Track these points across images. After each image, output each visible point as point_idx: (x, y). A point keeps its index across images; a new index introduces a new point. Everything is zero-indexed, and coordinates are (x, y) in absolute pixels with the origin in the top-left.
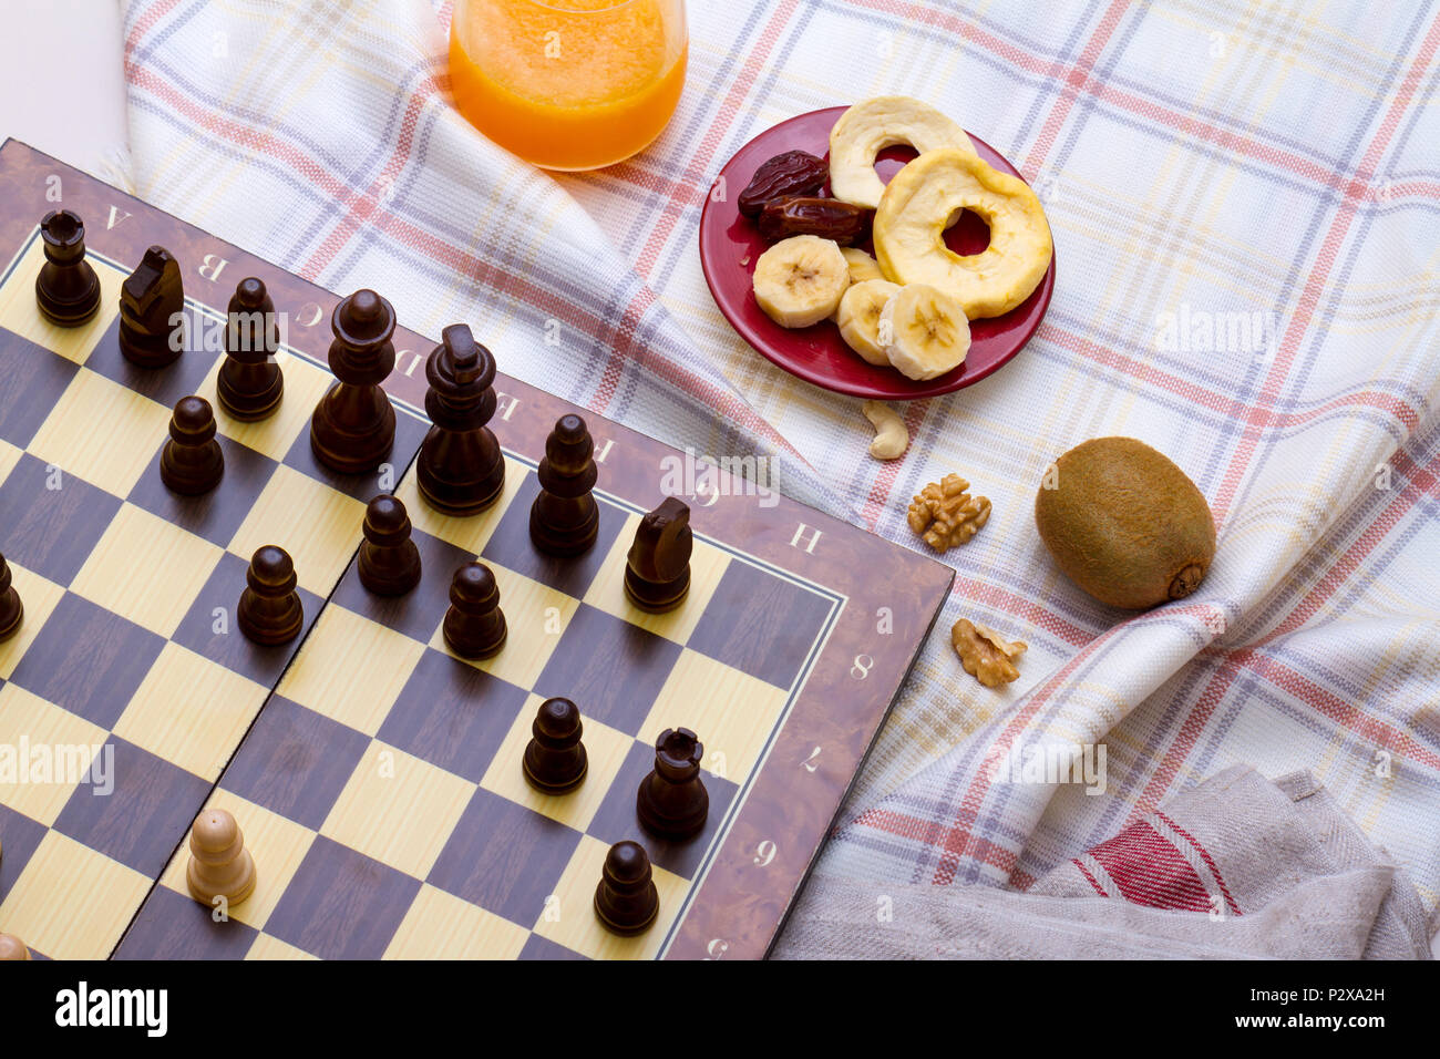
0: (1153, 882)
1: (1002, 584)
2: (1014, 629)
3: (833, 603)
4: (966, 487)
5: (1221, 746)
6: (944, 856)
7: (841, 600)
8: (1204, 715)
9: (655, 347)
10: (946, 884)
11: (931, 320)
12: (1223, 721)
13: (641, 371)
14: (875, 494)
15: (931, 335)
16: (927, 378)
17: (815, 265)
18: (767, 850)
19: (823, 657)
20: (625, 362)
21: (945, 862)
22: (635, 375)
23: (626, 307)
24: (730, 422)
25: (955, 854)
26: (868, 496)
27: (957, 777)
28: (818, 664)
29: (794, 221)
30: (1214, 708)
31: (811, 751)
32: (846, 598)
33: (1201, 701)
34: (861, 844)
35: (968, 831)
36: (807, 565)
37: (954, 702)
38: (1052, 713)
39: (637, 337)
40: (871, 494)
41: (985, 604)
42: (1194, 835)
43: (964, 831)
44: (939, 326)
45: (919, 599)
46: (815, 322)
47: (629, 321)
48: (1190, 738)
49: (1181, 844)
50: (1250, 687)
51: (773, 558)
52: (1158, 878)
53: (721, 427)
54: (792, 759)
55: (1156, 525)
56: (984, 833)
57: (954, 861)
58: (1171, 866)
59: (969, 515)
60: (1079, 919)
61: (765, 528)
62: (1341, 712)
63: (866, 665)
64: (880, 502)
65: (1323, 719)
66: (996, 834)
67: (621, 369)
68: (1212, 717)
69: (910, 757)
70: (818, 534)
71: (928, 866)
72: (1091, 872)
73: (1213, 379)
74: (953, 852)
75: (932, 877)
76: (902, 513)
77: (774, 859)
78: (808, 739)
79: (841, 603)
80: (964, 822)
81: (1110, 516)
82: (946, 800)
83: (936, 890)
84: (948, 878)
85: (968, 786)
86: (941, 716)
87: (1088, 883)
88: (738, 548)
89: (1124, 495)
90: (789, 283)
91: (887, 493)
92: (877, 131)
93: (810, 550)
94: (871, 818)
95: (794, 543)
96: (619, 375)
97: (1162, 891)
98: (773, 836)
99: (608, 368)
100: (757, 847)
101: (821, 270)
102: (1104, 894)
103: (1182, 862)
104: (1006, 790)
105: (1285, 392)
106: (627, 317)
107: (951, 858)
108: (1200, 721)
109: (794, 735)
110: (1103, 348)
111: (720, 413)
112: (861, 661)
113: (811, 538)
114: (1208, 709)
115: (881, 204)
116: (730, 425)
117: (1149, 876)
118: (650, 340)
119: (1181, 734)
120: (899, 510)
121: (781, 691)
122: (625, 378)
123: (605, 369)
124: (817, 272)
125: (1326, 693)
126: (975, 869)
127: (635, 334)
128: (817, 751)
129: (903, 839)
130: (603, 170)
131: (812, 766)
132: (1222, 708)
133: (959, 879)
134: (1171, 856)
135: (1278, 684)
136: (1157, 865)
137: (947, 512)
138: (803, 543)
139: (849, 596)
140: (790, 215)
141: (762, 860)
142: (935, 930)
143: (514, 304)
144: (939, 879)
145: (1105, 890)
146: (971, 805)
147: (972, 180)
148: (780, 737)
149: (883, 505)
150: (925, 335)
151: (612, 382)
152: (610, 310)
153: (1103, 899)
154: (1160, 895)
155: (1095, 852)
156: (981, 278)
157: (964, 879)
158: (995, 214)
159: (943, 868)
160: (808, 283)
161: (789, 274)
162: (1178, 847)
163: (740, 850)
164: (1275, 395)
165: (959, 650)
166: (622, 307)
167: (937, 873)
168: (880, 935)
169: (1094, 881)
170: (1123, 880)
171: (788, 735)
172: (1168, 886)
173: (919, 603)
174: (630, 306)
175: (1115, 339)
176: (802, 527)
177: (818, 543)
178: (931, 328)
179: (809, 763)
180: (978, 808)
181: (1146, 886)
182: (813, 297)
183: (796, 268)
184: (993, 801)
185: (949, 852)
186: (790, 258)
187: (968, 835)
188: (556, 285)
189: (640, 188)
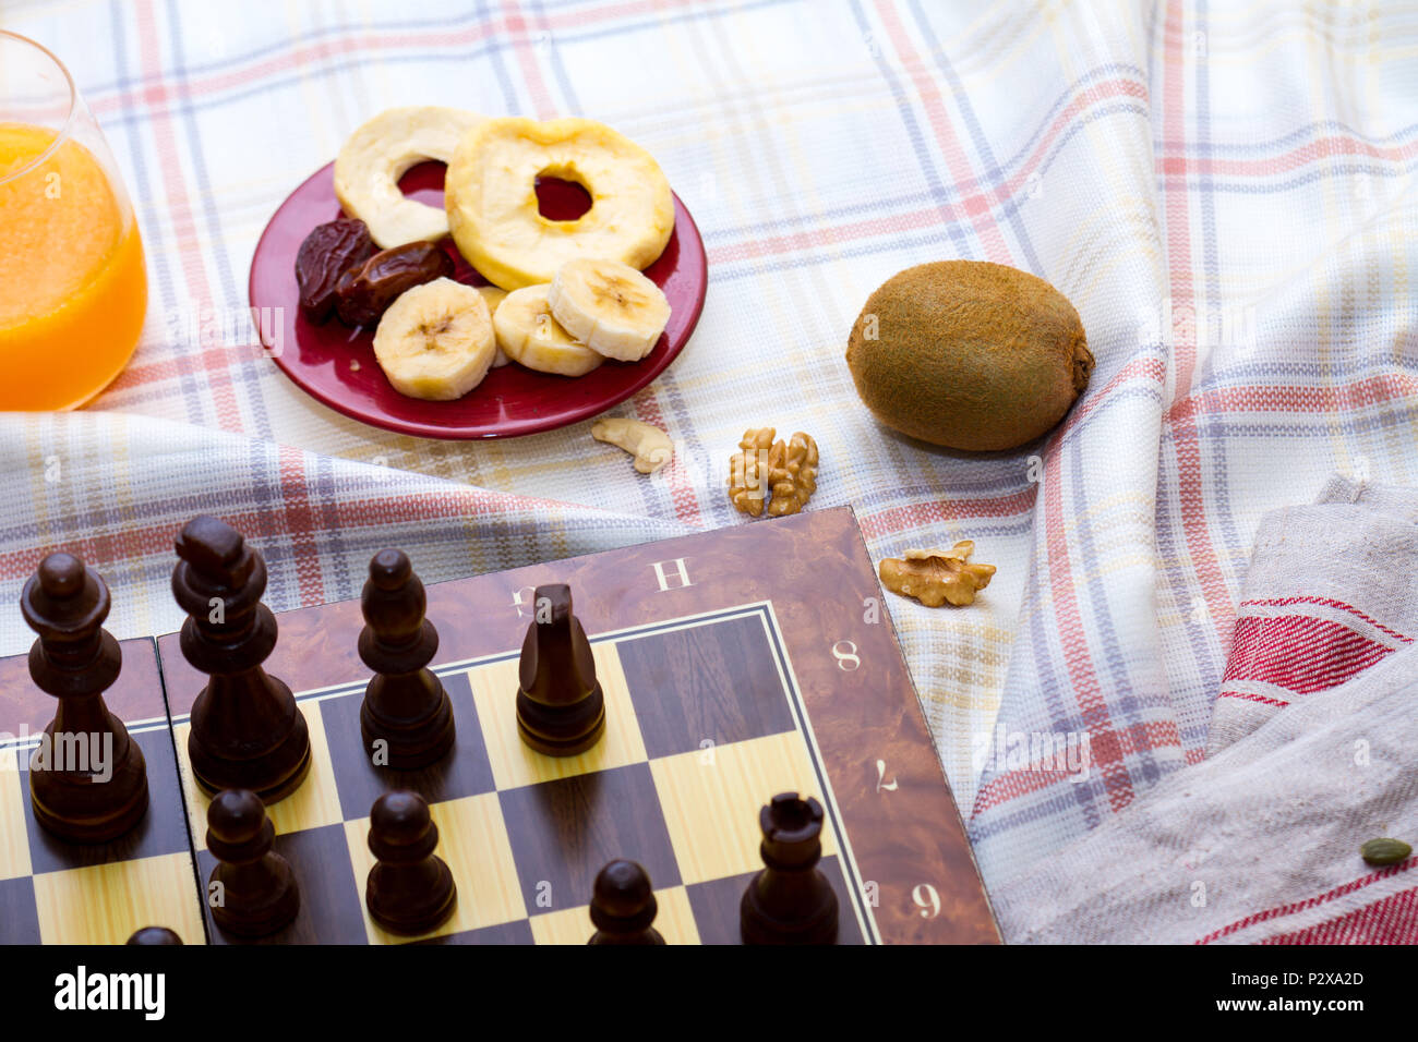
0: (1313, 663)
1: (888, 503)
2: (943, 536)
3: (758, 616)
4: (773, 434)
5: (1232, 511)
6: (1104, 774)
7: (765, 608)
8: (1195, 491)
9: (342, 497)
10: (1129, 801)
11: (609, 289)
12: (1216, 483)
13: (344, 536)
14: (682, 507)
15: (621, 301)
16: (649, 351)
17: (442, 311)
18: (925, 895)
19: (800, 675)
20: (316, 539)
21: (1111, 778)
22: (337, 547)
23: (279, 476)
24: (488, 519)
25: (1116, 763)
26: (676, 514)
27: (1050, 687)
28: (800, 684)
29: (384, 284)
30: (1199, 476)
31: (876, 769)
32: (768, 603)
33: (1182, 478)
34: (1005, 828)
35: (1110, 729)
36: (697, 597)
37: (954, 640)
38: (1090, 556)
39: (315, 499)
40: (677, 509)
41: (888, 534)
42: (1306, 594)
43: (1106, 733)
44: (622, 291)
45: (841, 555)
46: (485, 372)
47: (294, 488)
48: (1198, 523)
49: (1303, 610)
50: (1218, 431)
51: (656, 615)
52: (1315, 656)
53: (479, 532)
54: (864, 791)
55: (1019, 320)
56: (1128, 718)
57: (1120, 771)
58: (1315, 635)
59: (799, 459)
60: (1285, 742)
61: (620, 594)
62: (1318, 400)
63: (849, 650)
64: (692, 512)
65: (1305, 418)
66: (1141, 711)
67: (315, 553)
68: (1203, 488)
69: (956, 726)
70: (680, 563)
71: (1096, 799)
72: (1250, 693)
73: (899, 201)
74: (1111, 762)
75: (1109, 805)
76: (723, 507)
77: (941, 898)
78: (863, 759)
79: (769, 612)
80: (1099, 724)
81: (969, 340)
82: (1060, 717)
83: (1125, 814)
84: (1127, 793)
85: (1071, 686)
86: (954, 661)
87: (1260, 703)
88: (611, 629)
89: (964, 311)
90: (430, 347)
91: (693, 497)
92: (382, 162)
93: (686, 582)
94: (993, 795)
95: (664, 587)
96: (317, 561)
97: (1329, 665)
98: (920, 878)
99: (298, 563)
100: (912, 901)
101: (452, 313)
102: (1284, 704)
103: (1322, 624)
104: (1115, 660)
105: (978, 168)
106: (288, 486)
107: (1114, 770)
108: (1195, 499)
109: (843, 767)
110: (771, 240)
111: (470, 517)
112: (841, 651)
113: (677, 571)
114: (1194, 482)
115: (450, 223)
116: (489, 522)
117: (1304, 660)
118: (332, 492)
119: (1186, 526)
120: (718, 507)
121: (788, 734)
122: (326, 560)
123: (294, 566)
124: (450, 318)
125: (1291, 388)
126: (1148, 763)
127: (310, 498)
128: (881, 766)
129: (1045, 791)
130: (109, 389)
131: (890, 783)
132: (1207, 473)
133: (1139, 787)
134: (1306, 627)
135: (1242, 410)
136: (1301, 644)
137: (777, 467)
138: (674, 581)
139: (768, 599)
140: (374, 280)
141: (930, 909)
142: (1164, 852)
143: (136, 567)
144: (1118, 801)
145: (1281, 700)
146: (1091, 701)
147: (526, 144)
148: (831, 778)
149: (697, 513)
150: (617, 305)
151: (314, 575)
152: (262, 492)
153: (1287, 708)
154: (1330, 671)
155: (1232, 673)
156: (612, 230)
157: (1144, 783)
158: (572, 163)
159: (1114, 788)
160: (451, 335)
161: (421, 340)
162: (1303, 615)
163: (898, 915)
164: (970, 177)
165: (908, 592)
166: (274, 478)
167: (1112, 797)
168: (1113, 898)
169: (1262, 698)
170: (1286, 680)
171: (837, 771)
172: (1330, 657)
173: (844, 558)
174: (282, 471)
175: (773, 225)
176: (658, 567)
177: (689, 570)
178: (616, 296)
179: (884, 782)
180: (1100, 698)
181: (1311, 671)
182: (470, 344)
183: (424, 328)
184: (1111, 680)
185: (1107, 766)
186: (410, 323)
187: (1113, 733)
188: (176, 509)
189: (164, 382)
